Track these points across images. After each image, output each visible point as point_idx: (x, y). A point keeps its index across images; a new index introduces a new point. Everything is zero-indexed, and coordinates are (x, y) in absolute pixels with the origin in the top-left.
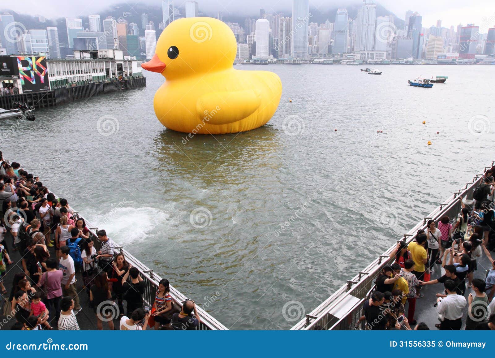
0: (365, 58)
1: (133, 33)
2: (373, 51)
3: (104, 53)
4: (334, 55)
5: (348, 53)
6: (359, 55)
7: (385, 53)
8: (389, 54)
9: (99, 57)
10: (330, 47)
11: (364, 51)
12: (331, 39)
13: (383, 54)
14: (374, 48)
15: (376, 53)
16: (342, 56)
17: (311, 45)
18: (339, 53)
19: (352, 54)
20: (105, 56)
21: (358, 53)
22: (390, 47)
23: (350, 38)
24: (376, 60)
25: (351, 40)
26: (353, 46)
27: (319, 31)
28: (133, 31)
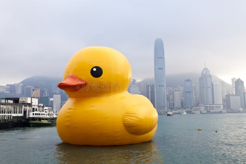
0: (208, 109)
1: (45, 95)
2: (213, 104)
3: (24, 100)
4: (185, 108)
5: (195, 106)
6: (203, 108)
7: (222, 106)
8: (225, 106)
9: (20, 103)
10: (182, 103)
11: (207, 105)
12: (182, 97)
13: (220, 106)
14: (213, 102)
15: (216, 106)
16: (191, 108)
17: (168, 102)
18: (189, 107)
19: (198, 107)
20: (24, 102)
21: (202, 107)
22: (224, 102)
23: (195, 97)
24: (216, 111)
25: (197, 98)
26: (199, 102)
27: (173, 93)
28: (45, 94)
